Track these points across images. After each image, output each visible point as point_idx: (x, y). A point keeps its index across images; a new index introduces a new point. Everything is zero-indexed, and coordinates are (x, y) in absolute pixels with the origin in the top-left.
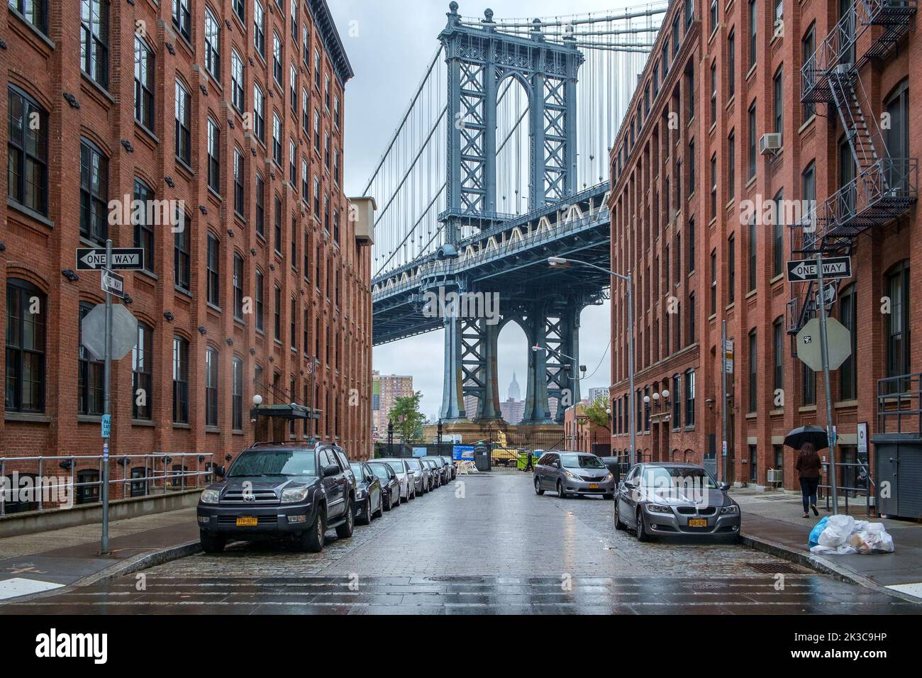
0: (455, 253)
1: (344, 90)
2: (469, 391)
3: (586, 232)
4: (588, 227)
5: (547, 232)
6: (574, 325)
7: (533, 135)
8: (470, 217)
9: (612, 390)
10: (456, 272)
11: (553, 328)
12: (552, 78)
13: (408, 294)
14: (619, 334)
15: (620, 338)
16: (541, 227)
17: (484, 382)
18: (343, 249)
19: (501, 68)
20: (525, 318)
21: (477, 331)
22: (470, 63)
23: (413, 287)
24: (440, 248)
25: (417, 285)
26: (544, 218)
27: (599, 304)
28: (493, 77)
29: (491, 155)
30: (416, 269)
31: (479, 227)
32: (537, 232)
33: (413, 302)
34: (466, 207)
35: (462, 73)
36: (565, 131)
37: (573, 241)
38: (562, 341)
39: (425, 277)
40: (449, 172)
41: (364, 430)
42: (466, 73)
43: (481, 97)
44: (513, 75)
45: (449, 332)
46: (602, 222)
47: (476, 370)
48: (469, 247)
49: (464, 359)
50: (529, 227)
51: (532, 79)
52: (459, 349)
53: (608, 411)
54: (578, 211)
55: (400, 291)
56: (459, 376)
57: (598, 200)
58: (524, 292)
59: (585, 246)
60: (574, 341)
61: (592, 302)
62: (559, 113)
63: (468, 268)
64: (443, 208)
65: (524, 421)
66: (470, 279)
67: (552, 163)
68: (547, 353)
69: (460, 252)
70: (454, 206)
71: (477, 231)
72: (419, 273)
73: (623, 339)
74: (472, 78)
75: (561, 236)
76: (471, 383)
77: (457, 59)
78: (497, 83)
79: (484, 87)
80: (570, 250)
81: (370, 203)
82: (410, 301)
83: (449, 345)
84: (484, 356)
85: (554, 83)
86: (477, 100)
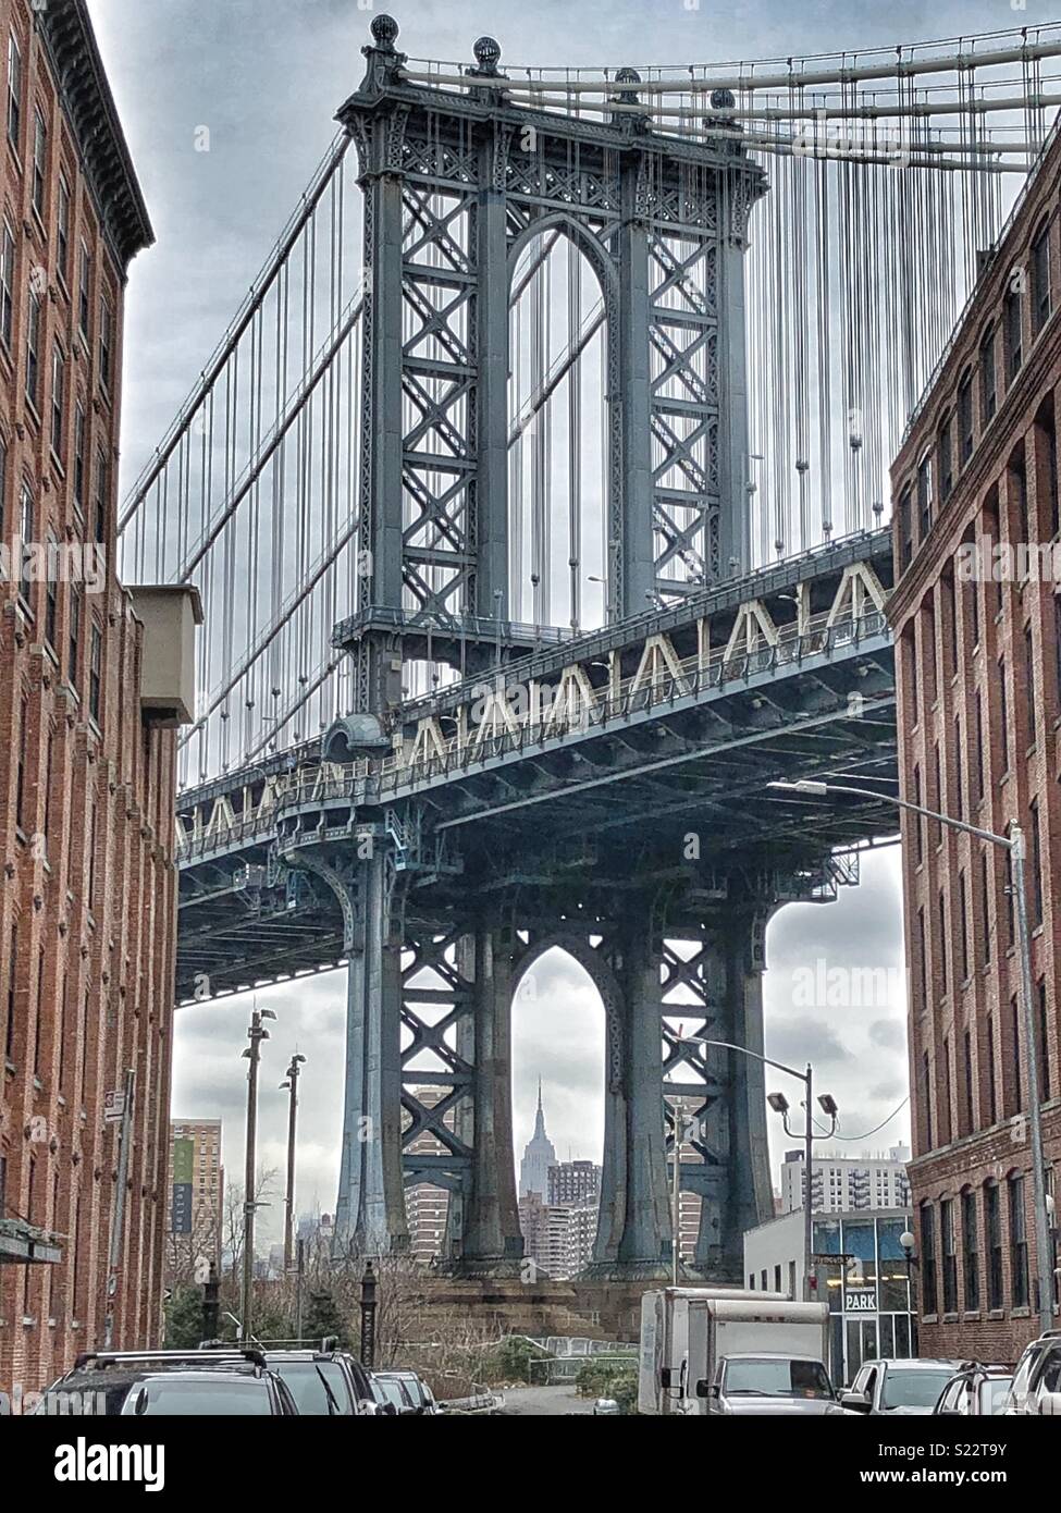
0: (385, 740)
1: (124, 279)
2: (421, 1168)
3: (790, 682)
4: (794, 670)
5: (668, 684)
6: (748, 965)
7: (619, 396)
8: (430, 633)
9: (916, 1173)
10: (387, 797)
11: (681, 972)
12: (675, 234)
13: (232, 863)
14: (936, 1000)
15: (939, 1011)
16: (649, 667)
17: (469, 1142)
18: (111, 737)
19: (524, 207)
20: (595, 940)
21: (448, 978)
22: (433, 189)
23: (248, 842)
24: (337, 724)
25: (262, 838)
26: (659, 640)
27: (822, 899)
28: (499, 232)
29: (492, 453)
30: (257, 789)
31: (455, 665)
32: (635, 684)
33: (250, 889)
34: (416, 605)
35: (407, 215)
36: (712, 388)
37: (752, 709)
38: (713, 1012)
39: (288, 813)
40: (369, 500)
41: (144, 1300)
42: (416, 216)
43: (463, 287)
44: (561, 227)
45: (359, 983)
46: (837, 657)
47: (447, 1101)
48: (427, 725)
49: (407, 1067)
50: (613, 668)
51: (614, 238)
52: (390, 1037)
53: (906, 1238)
54: (764, 621)
55: (208, 856)
56: (389, 1120)
57: (823, 587)
58: (592, 862)
59: (786, 724)
60: (749, 1013)
61: (802, 891)
62: (695, 334)
63: (423, 786)
64: (346, 606)
65: (594, 1271)
66: (432, 816)
67: (675, 479)
68: (666, 1051)
69: (397, 740)
70: (380, 603)
71: (449, 676)
72: (266, 799)
73: (949, 1014)
74: (436, 232)
75: (711, 695)
76: (425, 1144)
77: (395, 177)
78: (512, 248)
79: (473, 258)
80: (739, 736)
81: (186, 600)
82: (238, 886)
83: (359, 1023)
84: (469, 1058)
85: (680, 249)
86: (451, 294)
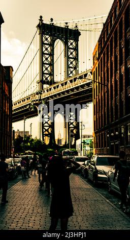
2: (46, 135)
4: (83, 84)
5: (70, 86)
8: (46, 82)
10: (42, 98)
12: (71, 39)
16: (68, 84)
19: (55, 37)
23: (28, 103)
24: (37, 91)
26: (69, 81)
28: (53, 39)
30: (29, 98)
32: (66, 86)
34: (45, 79)
35: (44, 38)
39: (32, 100)
44: (59, 39)
46: (87, 82)
47: (48, 129)
48: (46, 91)
49: (44, 125)
50: (64, 84)
51: (65, 40)
55: (25, 105)
56: (43, 130)
57: (86, 75)
62: (73, 50)
63: (45, 97)
66: (46, 100)
67: (71, 66)
68: (70, 124)
69: (43, 93)
71: (48, 86)
74: (47, 39)
75: (74, 87)
76: (47, 133)
79: (50, 42)
82: (28, 107)
84: (51, 124)
85: (72, 41)
86: (48, 46)
